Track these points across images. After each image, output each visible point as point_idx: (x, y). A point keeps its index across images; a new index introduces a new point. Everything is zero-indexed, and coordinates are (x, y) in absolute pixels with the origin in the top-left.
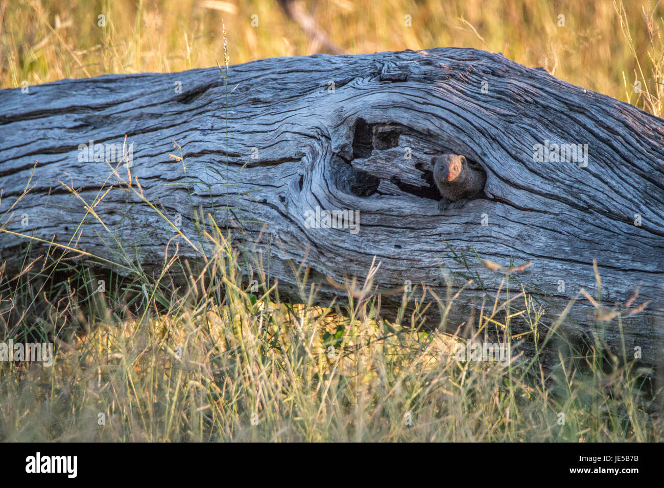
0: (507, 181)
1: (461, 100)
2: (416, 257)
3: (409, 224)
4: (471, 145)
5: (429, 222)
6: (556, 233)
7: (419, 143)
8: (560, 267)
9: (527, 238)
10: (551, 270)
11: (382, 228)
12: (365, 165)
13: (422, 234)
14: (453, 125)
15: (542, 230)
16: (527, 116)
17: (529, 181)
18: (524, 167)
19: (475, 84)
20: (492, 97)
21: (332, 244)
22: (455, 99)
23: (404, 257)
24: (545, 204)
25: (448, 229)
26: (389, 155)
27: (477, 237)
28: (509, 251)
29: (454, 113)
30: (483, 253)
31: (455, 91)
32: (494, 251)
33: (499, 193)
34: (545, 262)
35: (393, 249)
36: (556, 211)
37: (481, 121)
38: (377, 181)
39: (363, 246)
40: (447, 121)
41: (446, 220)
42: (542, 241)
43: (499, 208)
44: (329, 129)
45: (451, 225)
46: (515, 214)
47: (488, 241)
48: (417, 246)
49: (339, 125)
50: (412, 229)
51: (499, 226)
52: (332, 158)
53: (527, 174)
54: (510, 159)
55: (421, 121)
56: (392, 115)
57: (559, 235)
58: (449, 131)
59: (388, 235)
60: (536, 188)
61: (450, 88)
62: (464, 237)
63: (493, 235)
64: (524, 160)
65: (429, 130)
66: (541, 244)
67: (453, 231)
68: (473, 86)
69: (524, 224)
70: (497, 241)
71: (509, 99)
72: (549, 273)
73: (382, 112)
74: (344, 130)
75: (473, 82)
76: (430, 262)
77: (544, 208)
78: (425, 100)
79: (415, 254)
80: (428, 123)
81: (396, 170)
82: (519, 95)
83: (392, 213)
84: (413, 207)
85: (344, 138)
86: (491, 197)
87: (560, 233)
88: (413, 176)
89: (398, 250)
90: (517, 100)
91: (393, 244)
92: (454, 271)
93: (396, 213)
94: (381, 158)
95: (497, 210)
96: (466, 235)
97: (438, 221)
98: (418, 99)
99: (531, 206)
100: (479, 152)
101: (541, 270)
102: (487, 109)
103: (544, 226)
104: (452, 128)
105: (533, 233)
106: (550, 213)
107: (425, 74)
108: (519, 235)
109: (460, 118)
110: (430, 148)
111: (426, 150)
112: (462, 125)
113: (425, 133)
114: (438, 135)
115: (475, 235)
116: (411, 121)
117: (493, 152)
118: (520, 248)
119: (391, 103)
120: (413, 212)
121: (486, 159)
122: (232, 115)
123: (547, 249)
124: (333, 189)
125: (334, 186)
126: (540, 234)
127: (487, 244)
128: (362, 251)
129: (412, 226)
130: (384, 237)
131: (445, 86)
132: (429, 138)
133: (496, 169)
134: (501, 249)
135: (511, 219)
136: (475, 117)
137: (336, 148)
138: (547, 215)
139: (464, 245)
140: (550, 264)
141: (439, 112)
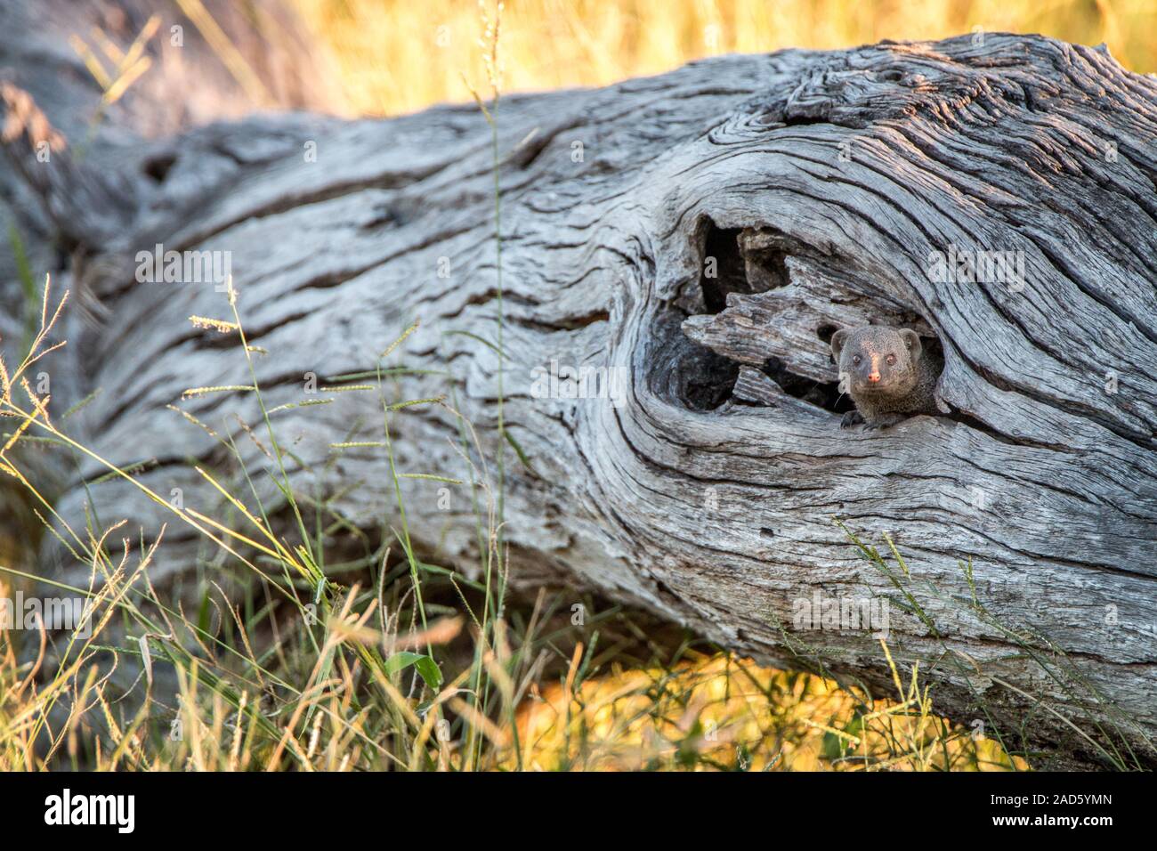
0: (982, 371)
1: (913, 169)
2: (804, 559)
3: (781, 476)
4: (915, 281)
5: (818, 472)
6: (1074, 499)
7: (817, 275)
8: (1079, 583)
9: (1012, 511)
10: (1062, 591)
11: (733, 486)
12: (708, 331)
13: (808, 501)
14: (882, 231)
15: (1044, 492)
16: (1054, 207)
17: (1028, 370)
18: (1021, 336)
19: (967, 128)
20: (992, 160)
21: (649, 525)
22: (901, 168)
23: (781, 557)
24: (1059, 427)
25: (856, 488)
26: (762, 305)
27: (912, 509)
28: (976, 544)
29: (890, 201)
30: (927, 550)
31: (911, 148)
32: (944, 543)
33: (962, 403)
34: (1050, 571)
35: (758, 538)
36: (1081, 443)
37: (946, 222)
38: (733, 369)
39: (702, 532)
40: (872, 223)
41: (852, 467)
42: (1043, 517)
43: (959, 438)
44: (654, 240)
45: (862, 480)
46: (992, 451)
47: (933, 520)
48: (801, 532)
49: (671, 233)
50: (789, 490)
51: (956, 482)
52: (657, 313)
53: (1025, 351)
54: (993, 314)
55: (815, 223)
56: (762, 208)
57: (1080, 504)
58: (871, 248)
59: (744, 505)
60: (1044, 388)
61: (901, 140)
62: (885, 509)
63: (944, 505)
64: (1023, 319)
65: (832, 246)
66: (1040, 527)
67: (866, 495)
68: (961, 132)
69: (1008, 478)
70: (950, 518)
71: (1025, 166)
72: (1058, 597)
73: (743, 202)
74: (680, 245)
75: (967, 122)
76: (830, 569)
77: (1055, 437)
78: (832, 171)
79: (801, 550)
80: (832, 226)
81: (776, 343)
82: (1054, 154)
83: (747, 450)
84: (787, 434)
85: (680, 264)
86: (945, 409)
87: (1084, 498)
88: (813, 357)
89: (768, 541)
90: (1045, 166)
91: (758, 525)
92: (879, 591)
93: (754, 451)
94: (742, 315)
95: (953, 442)
96: (890, 504)
97: (835, 471)
98: (819, 169)
99: (1027, 432)
100: (929, 299)
101: (1041, 590)
102: (964, 190)
103: (1050, 482)
104: (878, 240)
105: (1027, 499)
106: (1068, 450)
107: (868, 105)
108: (995, 505)
109: (901, 216)
110: (840, 289)
111: (835, 294)
112: (901, 232)
113: (825, 251)
114: (852, 257)
115: (909, 504)
116: (797, 222)
117: (958, 299)
118: (997, 536)
119: (762, 178)
120: (787, 448)
121: (942, 317)
122: (550, 201)
123: (1053, 540)
124: (642, 390)
125: (644, 384)
126: (1040, 501)
127: (932, 527)
128: (702, 542)
129: (787, 481)
130: (737, 509)
131: (890, 134)
132: (838, 265)
133: (960, 340)
134: (961, 539)
135: (981, 464)
136: (932, 211)
137: (664, 290)
138: (1060, 455)
139: (885, 528)
140: (1060, 576)
141: (858, 200)
